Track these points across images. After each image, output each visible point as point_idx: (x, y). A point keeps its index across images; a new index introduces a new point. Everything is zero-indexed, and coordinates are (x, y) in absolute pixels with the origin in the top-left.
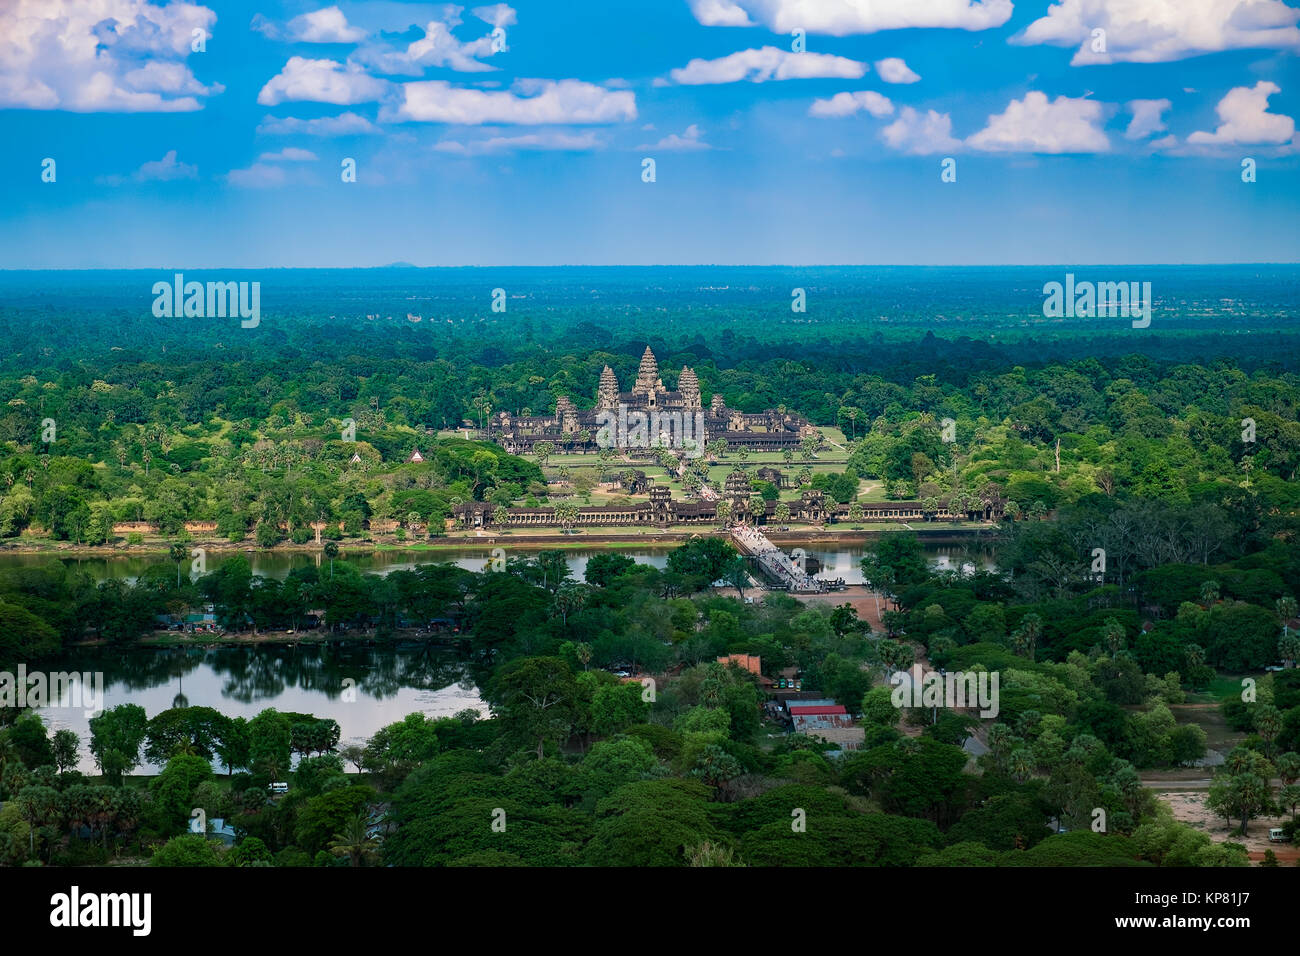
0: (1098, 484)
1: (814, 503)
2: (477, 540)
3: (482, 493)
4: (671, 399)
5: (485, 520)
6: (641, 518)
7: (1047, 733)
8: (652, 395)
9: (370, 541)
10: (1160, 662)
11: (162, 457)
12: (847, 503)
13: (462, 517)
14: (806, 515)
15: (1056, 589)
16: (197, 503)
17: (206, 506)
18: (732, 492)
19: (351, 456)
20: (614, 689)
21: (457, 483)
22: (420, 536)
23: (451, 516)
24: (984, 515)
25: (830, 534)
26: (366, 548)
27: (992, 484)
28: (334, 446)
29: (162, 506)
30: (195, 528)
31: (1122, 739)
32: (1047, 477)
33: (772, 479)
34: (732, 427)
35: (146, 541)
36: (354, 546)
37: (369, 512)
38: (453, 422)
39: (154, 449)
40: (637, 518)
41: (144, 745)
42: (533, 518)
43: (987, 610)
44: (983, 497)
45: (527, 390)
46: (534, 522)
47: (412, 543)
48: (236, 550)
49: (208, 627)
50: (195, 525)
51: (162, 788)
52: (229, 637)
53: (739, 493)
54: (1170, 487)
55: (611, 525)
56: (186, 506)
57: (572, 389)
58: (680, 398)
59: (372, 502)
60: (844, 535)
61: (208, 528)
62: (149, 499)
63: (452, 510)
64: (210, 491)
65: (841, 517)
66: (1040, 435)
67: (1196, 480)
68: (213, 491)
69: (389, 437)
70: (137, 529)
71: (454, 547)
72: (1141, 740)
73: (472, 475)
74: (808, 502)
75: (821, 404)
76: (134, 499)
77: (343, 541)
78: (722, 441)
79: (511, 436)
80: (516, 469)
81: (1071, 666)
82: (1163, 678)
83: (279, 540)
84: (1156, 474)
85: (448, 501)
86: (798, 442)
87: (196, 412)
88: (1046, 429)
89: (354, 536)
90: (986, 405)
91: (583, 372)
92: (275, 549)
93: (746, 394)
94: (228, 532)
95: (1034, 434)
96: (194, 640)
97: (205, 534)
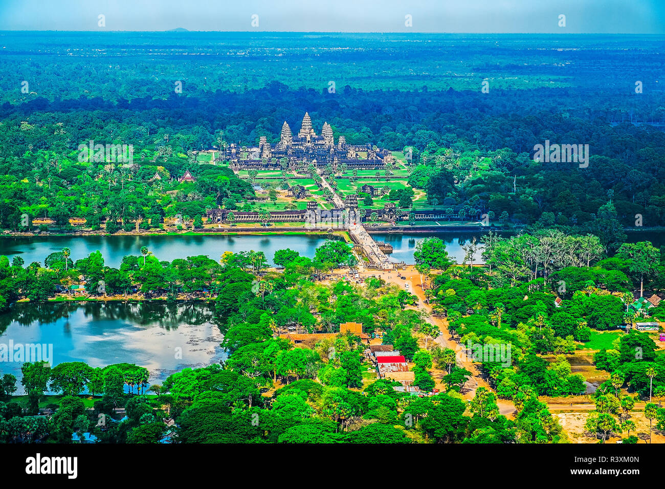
0: (535, 201)
1: (390, 210)
2: (218, 230)
3: (221, 200)
4: (318, 139)
5: (223, 218)
6: (302, 218)
7: (506, 379)
8: (308, 138)
9: (164, 230)
10: (564, 328)
11: (57, 175)
12: (407, 207)
13: (211, 217)
14: (386, 216)
15: (512, 279)
16: (75, 208)
17: (80, 209)
18: (349, 205)
19: (154, 174)
20: (288, 352)
21: (209, 197)
22: (189, 227)
23: (205, 216)
24: (477, 217)
25: (398, 228)
26: (162, 234)
27: (481, 201)
28: (145, 169)
29: (58, 210)
30: (74, 221)
31: (544, 382)
32: (509, 197)
33: (369, 191)
34: (349, 156)
35: (50, 229)
36: (156, 233)
37: (163, 214)
38: (207, 147)
39: (53, 171)
40: (300, 218)
41: (49, 382)
42: (247, 217)
43: (477, 293)
44: (477, 208)
45: (245, 129)
46: (248, 219)
47: (185, 231)
48: (95, 234)
49: (82, 292)
50: (74, 220)
51: (59, 419)
52: (92, 298)
53: (352, 205)
54: (571, 204)
55: (287, 221)
56: (70, 210)
57: (268, 129)
58: (323, 139)
59: (166, 209)
60: (405, 229)
61: (81, 221)
62: (51, 206)
63: (206, 213)
64: (82, 200)
65: (404, 218)
66: (506, 166)
67: (585, 199)
68: (84, 200)
69: (174, 163)
70: (45, 222)
71: (207, 233)
72: (553, 382)
73: (216, 190)
74: (388, 210)
75: (395, 139)
76: (43, 206)
77: (150, 230)
78: (344, 165)
79: (236, 161)
80: (239, 186)
81: (519, 332)
82: (565, 339)
83: (117, 229)
84: (564, 197)
85: (204, 208)
86: (383, 165)
87: (75, 144)
88: (509, 163)
89: (156, 227)
90: (479, 143)
91: (273, 120)
92: (116, 234)
93: (357, 134)
94: (91, 224)
95: (503, 165)
96: (74, 299)
97: (81, 225)
